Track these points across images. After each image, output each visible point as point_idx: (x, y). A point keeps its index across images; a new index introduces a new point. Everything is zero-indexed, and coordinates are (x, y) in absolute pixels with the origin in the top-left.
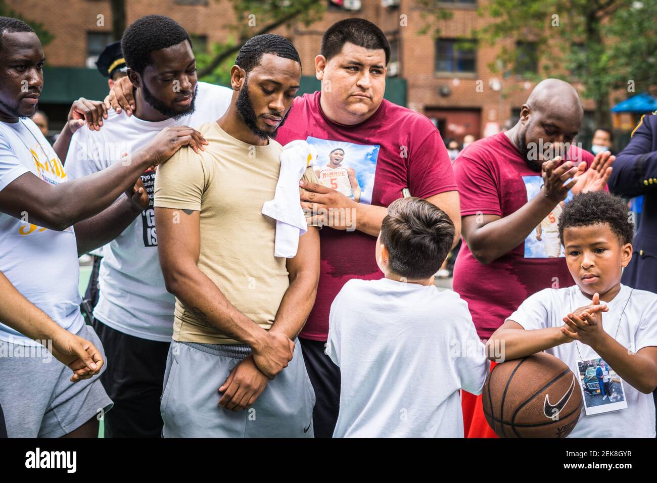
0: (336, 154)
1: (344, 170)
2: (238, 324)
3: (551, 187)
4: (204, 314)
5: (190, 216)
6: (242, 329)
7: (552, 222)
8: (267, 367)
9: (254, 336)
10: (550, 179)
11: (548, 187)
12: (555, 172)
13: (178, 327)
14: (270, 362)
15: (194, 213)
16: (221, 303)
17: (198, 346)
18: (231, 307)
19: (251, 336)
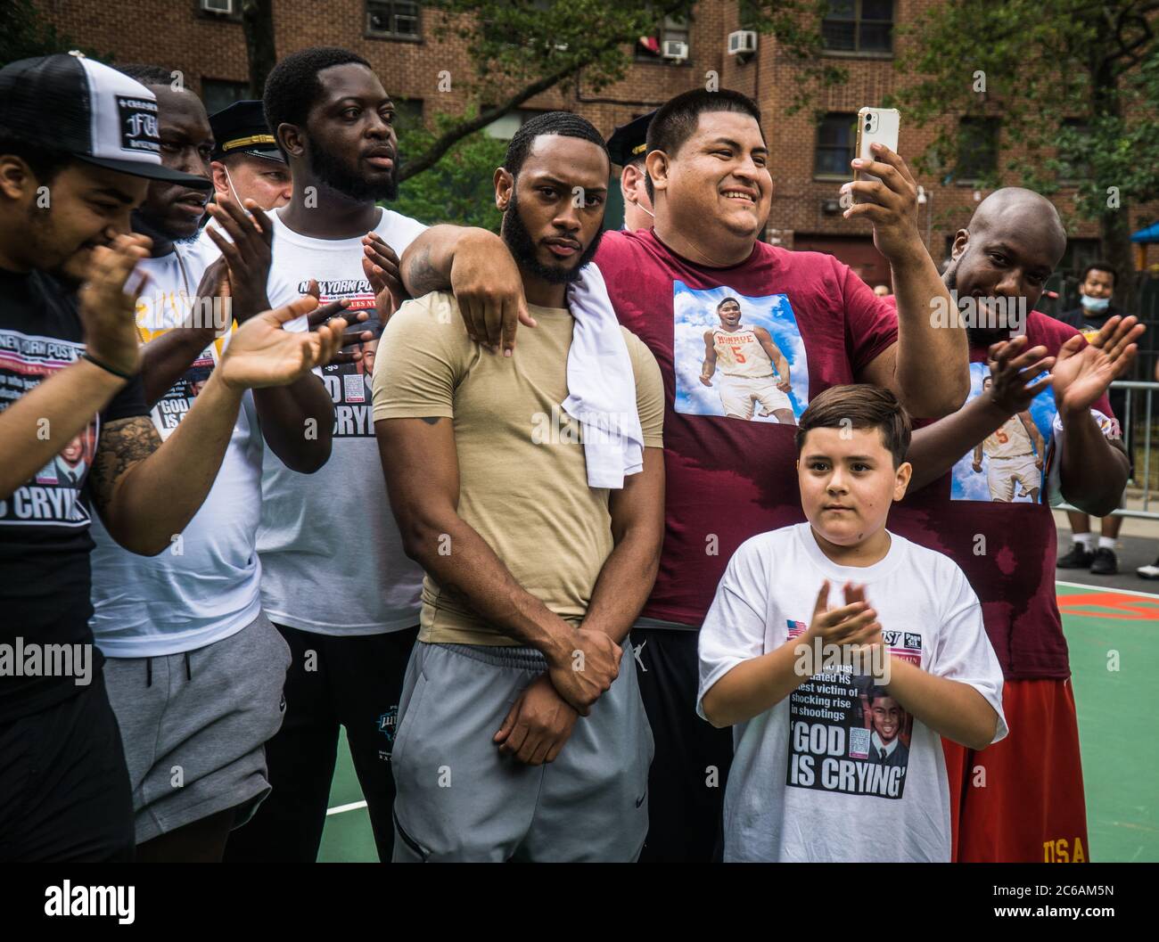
0: (727, 309)
1: (749, 334)
2: (525, 613)
3: (1003, 389)
4: (466, 594)
5: (435, 426)
6: (531, 622)
7: (1001, 442)
8: (574, 690)
9: (550, 633)
10: (1004, 373)
11: (998, 387)
12: (1012, 362)
13: (430, 619)
14: (579, 680)
15: (441, 421)
16: (496, 577)
17: (465, 650)
18: (513, 584)
19: (544, 633)
